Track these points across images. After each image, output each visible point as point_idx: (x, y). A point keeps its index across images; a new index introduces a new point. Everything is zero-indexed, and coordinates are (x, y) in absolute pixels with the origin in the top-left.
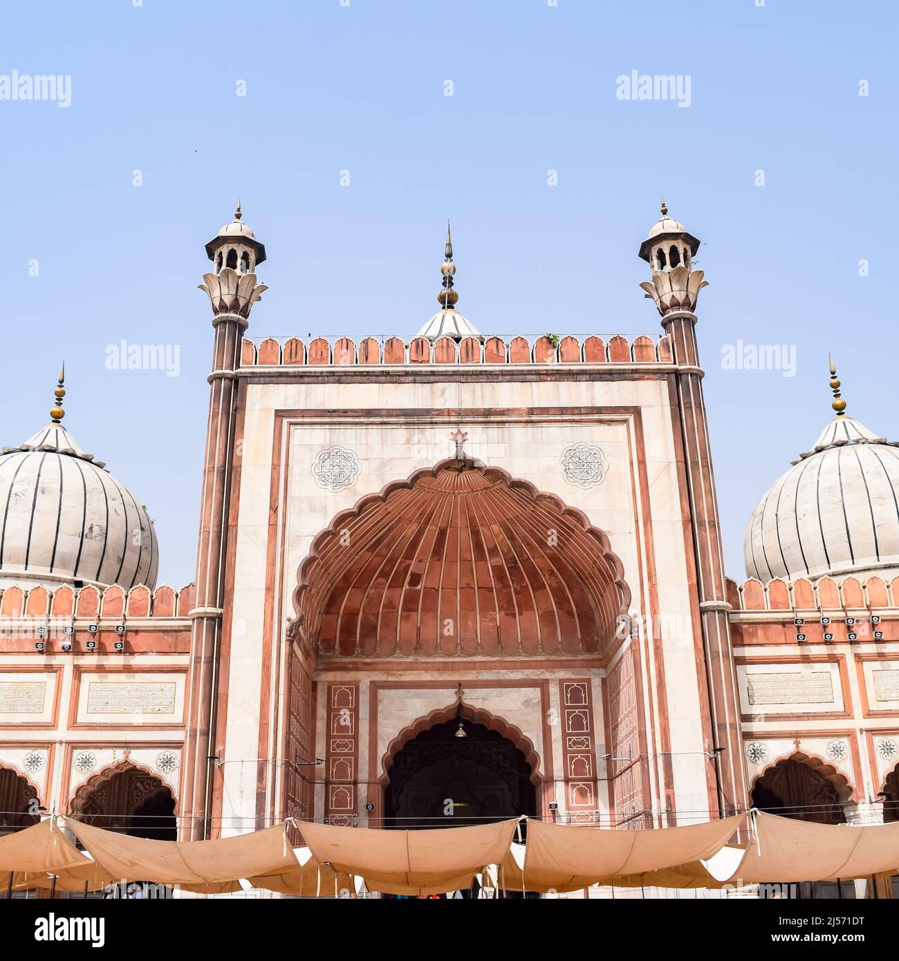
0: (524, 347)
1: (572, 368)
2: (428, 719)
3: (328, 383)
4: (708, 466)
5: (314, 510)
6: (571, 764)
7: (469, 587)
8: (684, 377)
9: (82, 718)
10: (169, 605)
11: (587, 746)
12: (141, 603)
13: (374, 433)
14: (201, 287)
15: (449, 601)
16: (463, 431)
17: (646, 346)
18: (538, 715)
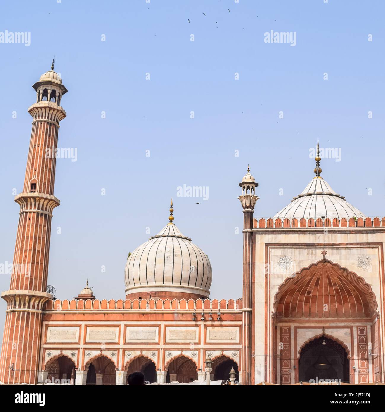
0: (345, 221)
1: (361, 229)
2: (314, 338)
3: (282, 234)
5: (279, 277)
6: (360, 354)
7: (327, 295)
9: (208, 341)
10: (233, 305)
11: (365, 348)
12: (224, 305)
13: (297, 251)
14: (238, 198)
15: (320, 300)
16: (325, 251)
18: (350, 337)
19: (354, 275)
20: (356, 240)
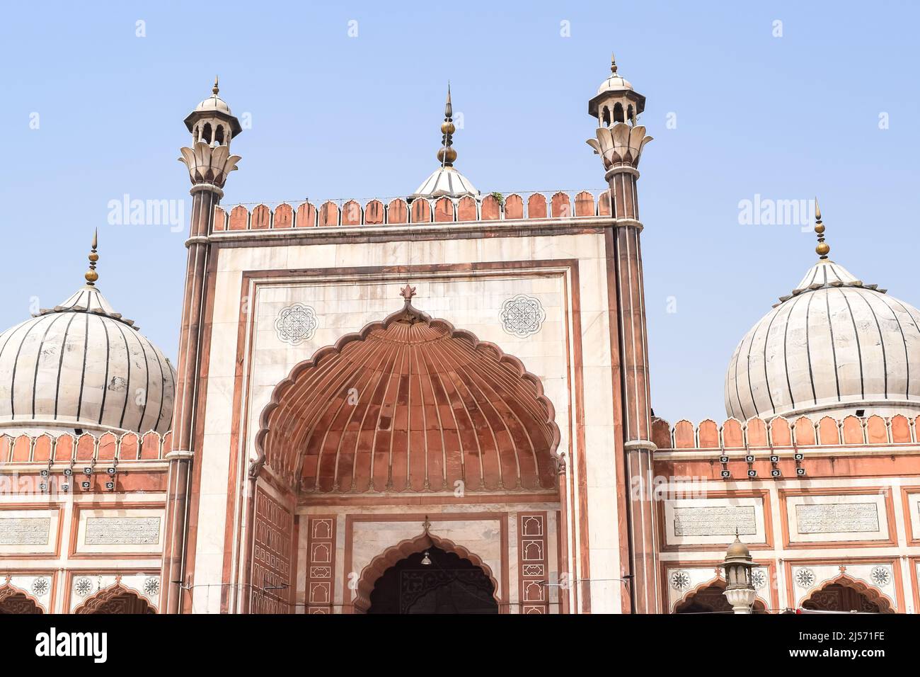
0: (471, 206)
1: (515, 224)
2: (398, 548)
3: (290, 245)
4: (641, 315)
5: (275, 362)
6: (526, 589)
7: (435, 428)
8: (621, 230)
9: (81, 548)
10: (155, 449)
11: (541, 573)
12: (131, 447)
13: (331, 290)
15: (417, 442)
16: (412, 286)
17: (587, 201)
18: (497, 545)
19: (494, 350)
20: (501, 256)
